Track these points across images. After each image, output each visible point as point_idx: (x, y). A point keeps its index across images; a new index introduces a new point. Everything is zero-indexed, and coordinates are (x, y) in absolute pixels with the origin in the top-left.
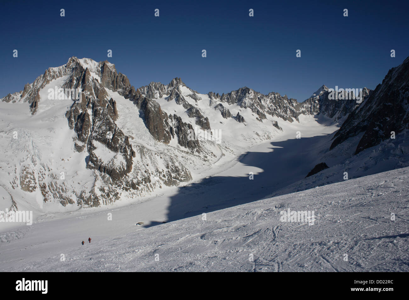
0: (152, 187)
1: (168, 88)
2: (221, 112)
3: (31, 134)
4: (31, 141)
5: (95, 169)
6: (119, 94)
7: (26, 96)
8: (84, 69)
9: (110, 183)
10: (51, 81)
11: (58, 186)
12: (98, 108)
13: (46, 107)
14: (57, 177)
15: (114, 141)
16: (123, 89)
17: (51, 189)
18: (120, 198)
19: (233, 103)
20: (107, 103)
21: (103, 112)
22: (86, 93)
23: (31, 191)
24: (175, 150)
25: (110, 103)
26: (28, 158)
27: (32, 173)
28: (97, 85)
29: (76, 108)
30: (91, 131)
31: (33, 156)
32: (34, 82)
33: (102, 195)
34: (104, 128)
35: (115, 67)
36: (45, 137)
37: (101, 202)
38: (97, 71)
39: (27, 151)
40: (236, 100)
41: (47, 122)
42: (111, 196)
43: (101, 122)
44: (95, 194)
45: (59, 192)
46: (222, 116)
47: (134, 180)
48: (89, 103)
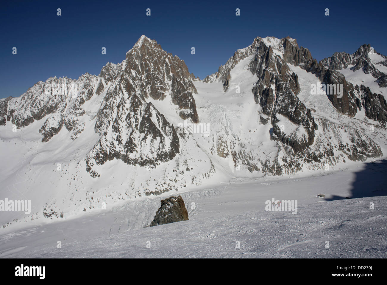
0: (335, 161)
1: (354, 57)
3: (224, 108)
4: (225, 115)
5: (278, 140)
6: (301, 67)
7: (220, 76)
8: (267, 48)
9: (292, 155)
10: (240, 61)
11: (246, 155)
12: (281, 83)
14: (245, 146)
15: (296, 114)
16: (305, 62)
17: (240, 156)
18: (301, 169)
20: (289, 77)
21: (285, 87)
22: (270, 70)
23: (225, 158)
25: (292, 77)
26: (222, 129)
27: (226, 142)
28: (280, 61)
29: (261, 84)
30: (274, 105)
31: (226, 127)
32: (226, 64)
33: (284, 165)
34: (286, 101)
35: (296, 42)
36: (235, 111)
37: (283, 171)
38: (280, 48)
39: (222, 123)
41: (237, 97)
42: (293, 167)
43: (284, 96)
44: (278, 163)
45: (247, 160)
47: (316, 152)
48: (272, 79)
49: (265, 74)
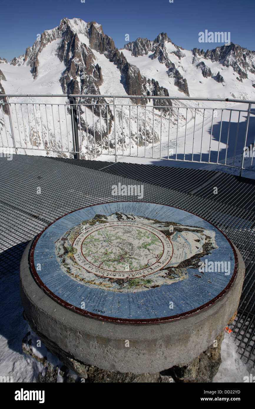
0: (126, 147)
1: (153, 44)
2: (202, 70)
3: (34, 99)
5: (83, 130)
6: (106, 56)
7: (28, 59)
8: (73, 34)
9: (94, 143)
11: (56, 144)
12: (85, 76)
13: (44, 72)
14: (55, 136)
15: (97, 107)
16: (109, 51)
17: (51, 145)
19: (216, 61)
20: (94, 68)
21: (89, 81)
22: (76, 60)
23: (38, 146)
24: (150, 113)
25: (96, 69)
27: (37, 132)
28: (85, 51)
29: (68, 76)
31: (37, 118)
32: (33, 46)
33: (87, 153)
34: (90, 95)
35: (101, 28)
36: (45, 101)
38: (86, 32)
39: (33, 114)
40: (219, 57)
41: (46, 86)
42: (94, 153)
43: (87, 89)
44: (82, 151)
45: (57, 148)
46: (202, 75)
47: (112, 141)
48: (78, 71)
49: (72, 66)
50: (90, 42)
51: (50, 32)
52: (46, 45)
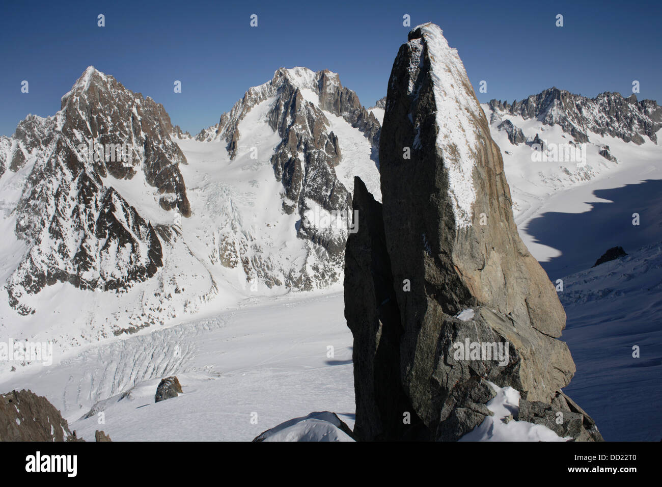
2: (508, 133)
3: (229, 190)
4: (230, 201)
5: (308, 239)
6: (345, 119)
7: (223, 131)
8: (294, 90)
9: (326, 260)
10: (253, 107)
11: (263, 262)
12: (312, 151)
13: (247, 148)
14: (261, 249)
15: (332, 199)
16: (350, 112)
17: (255, 265)
18: (338, 279)
19: (531, 117)
20: (326, 139)
21: (318, 158)
22: (297, 127)
23: (233, 268)
25: (330, 139)
26: (227, 223)
27: (232, 244)
28: (312, 113)
29: (284, 152)
30: (303, 184)
31: (232, 220)
32: (232, 111)
33: (315, 276)
34: (319, 180)
35: (338, 78)
36: (246, 193)
37: (314, 284)
38: (314, 86)
39: (226, 214)
40: (536, 111)
41: (249, 170)
42: (327, 277)
43: (315, 172)
44: (306, 274)
45: (263, 270)
46: (509, 141)
48: (300, 144)
49: (290, 136)
50: (319, 99)
51: (258, 89)
52: (252, 108)
